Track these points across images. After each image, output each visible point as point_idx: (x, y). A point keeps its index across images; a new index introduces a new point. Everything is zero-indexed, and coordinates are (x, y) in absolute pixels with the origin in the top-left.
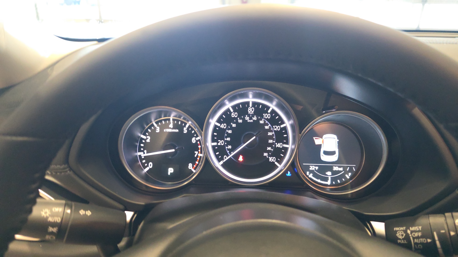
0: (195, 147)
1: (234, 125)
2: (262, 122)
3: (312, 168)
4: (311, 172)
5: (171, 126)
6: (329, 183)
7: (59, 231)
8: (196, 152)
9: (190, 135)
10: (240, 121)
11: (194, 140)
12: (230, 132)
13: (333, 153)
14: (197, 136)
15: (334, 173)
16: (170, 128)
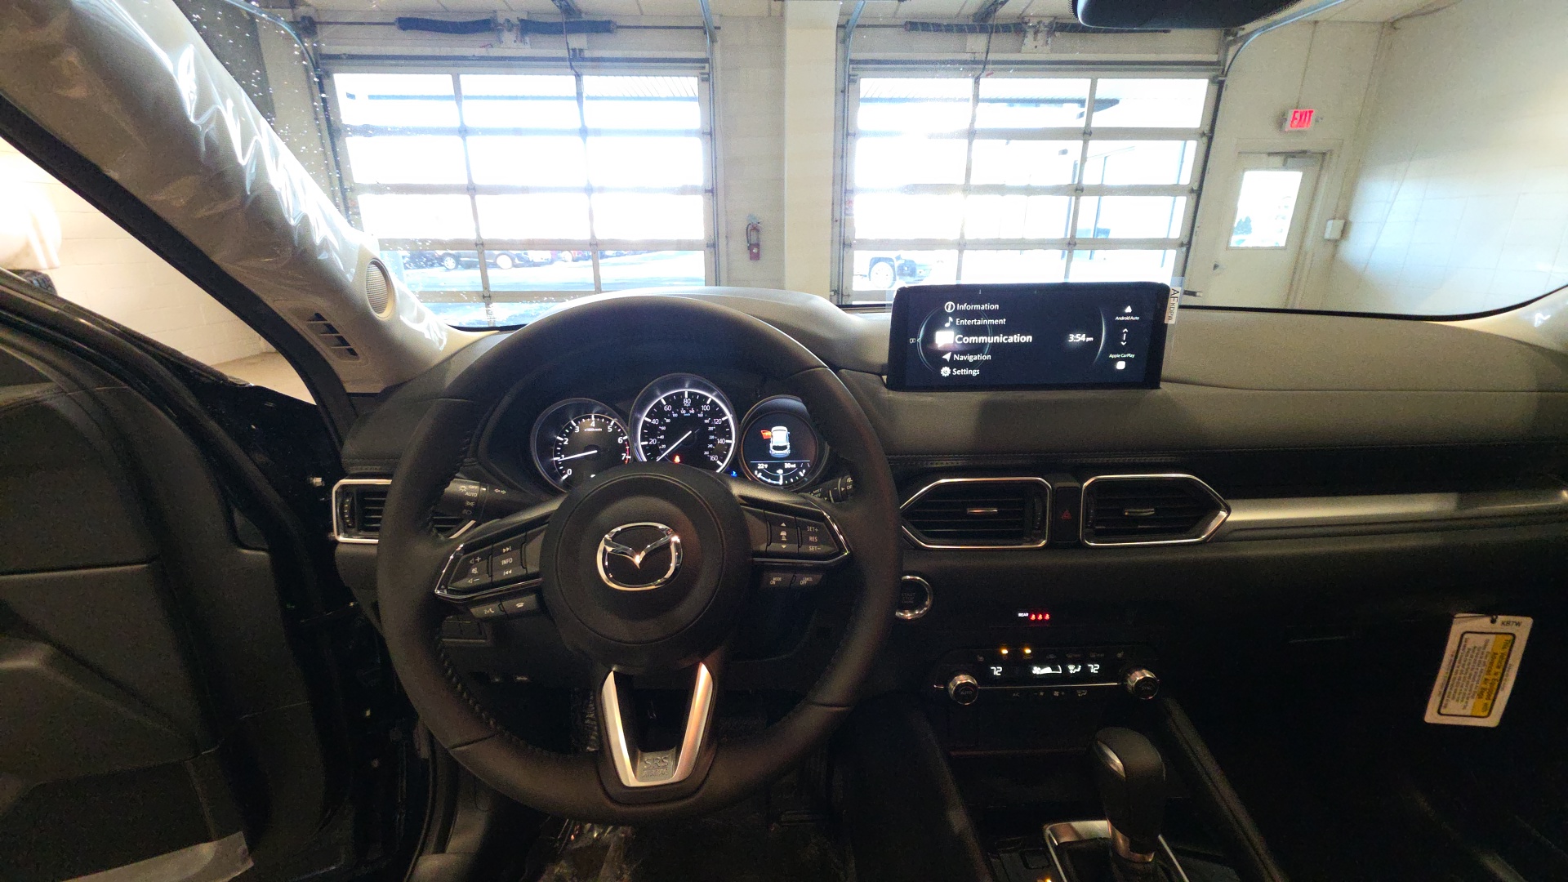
0: (622, 448)
1: (668, 421)
2: (701, 415)
3: (761, 466)
4: (759, 471)
5: (593, 424)
6: (781, 482)
7: (476, 506)
8: (625, 455)
9: (616, 434)
10: (675, 415)
11: (620, 440)
12: (663, 428)
13: (784, 448)
14: (624, 435)
15: (786, 471)
16: (592, 427)
